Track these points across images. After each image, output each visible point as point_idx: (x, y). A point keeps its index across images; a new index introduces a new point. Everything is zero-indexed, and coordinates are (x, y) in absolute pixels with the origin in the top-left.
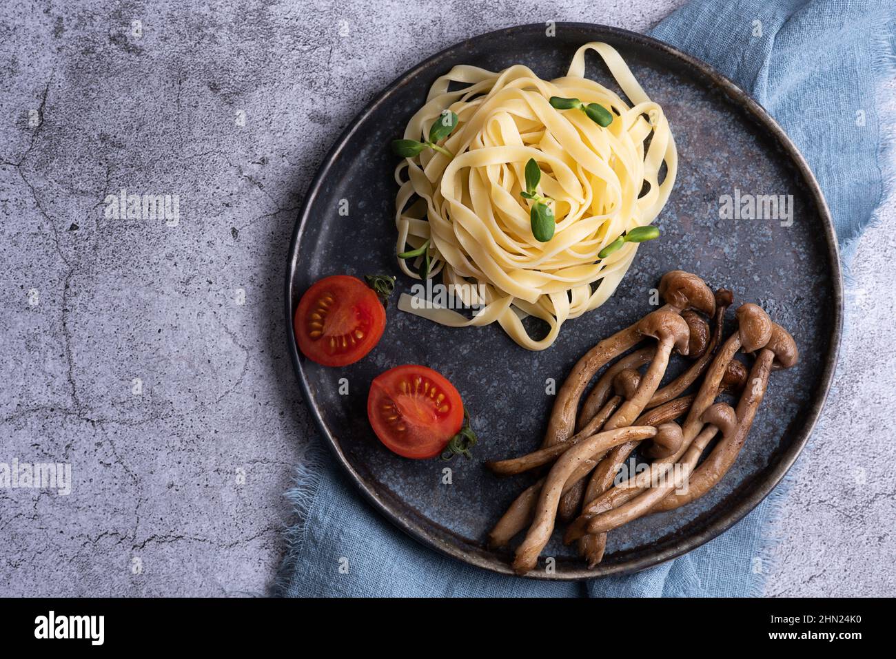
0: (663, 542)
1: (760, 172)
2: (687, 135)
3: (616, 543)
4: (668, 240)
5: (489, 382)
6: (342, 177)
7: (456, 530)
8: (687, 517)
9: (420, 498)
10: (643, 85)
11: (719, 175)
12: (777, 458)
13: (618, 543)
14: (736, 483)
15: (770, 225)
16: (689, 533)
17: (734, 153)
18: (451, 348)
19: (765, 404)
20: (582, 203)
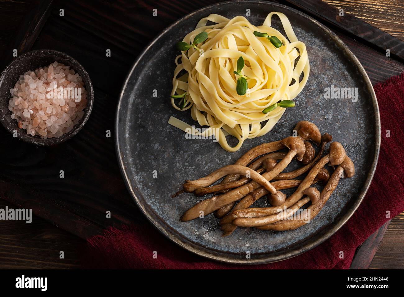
0: (279, 251)
1: (347, 83)
2: (315, 61)
3: (256, 249)
4: (300, 109)
5: (206, 164)
6: (150, 58)
7: (181, 232)
8: (292, 241)
9: (166, 214)
10: (297, 36)
11: (327, 82)
12: (339, 218)
13: (257, 249)
14: (318, 228)
15: (349, 108)
16: (292, 249)
17: (336, 73)
18: (190, 145)
19: (336, 192)
20: (262, 81)
